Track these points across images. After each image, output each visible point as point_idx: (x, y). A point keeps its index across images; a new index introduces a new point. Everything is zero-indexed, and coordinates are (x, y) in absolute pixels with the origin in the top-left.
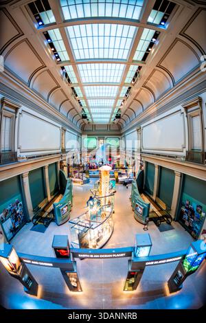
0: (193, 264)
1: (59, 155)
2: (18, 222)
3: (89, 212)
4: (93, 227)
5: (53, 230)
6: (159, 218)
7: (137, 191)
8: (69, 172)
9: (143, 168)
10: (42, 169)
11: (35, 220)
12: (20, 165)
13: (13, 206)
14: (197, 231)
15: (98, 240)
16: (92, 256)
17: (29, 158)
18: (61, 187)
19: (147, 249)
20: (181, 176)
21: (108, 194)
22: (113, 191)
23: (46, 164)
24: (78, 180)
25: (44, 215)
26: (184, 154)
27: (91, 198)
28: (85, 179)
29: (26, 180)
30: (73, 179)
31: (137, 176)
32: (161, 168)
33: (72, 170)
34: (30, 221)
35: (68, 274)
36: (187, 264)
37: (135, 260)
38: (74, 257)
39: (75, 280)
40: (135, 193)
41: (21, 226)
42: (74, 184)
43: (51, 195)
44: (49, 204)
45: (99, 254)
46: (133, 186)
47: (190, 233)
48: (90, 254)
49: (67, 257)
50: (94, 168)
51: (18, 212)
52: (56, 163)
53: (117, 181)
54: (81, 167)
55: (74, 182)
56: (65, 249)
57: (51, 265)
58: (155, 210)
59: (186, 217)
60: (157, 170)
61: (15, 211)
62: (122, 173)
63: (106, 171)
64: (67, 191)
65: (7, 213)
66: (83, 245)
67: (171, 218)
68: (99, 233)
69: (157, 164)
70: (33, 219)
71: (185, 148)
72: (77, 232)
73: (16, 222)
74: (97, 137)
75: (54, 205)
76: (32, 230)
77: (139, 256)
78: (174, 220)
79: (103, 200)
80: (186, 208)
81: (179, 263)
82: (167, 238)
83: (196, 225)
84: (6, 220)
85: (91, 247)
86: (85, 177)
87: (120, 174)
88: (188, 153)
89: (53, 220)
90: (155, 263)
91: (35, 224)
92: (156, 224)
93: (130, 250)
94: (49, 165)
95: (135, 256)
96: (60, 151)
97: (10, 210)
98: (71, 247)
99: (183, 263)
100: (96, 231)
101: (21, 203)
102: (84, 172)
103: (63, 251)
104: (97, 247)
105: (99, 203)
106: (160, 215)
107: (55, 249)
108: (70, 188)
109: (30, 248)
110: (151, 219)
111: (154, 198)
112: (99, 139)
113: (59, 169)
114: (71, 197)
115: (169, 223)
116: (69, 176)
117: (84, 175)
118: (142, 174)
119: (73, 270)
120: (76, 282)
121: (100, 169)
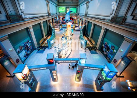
0: (107, 76)
1: (47, 17)
2: (29, 51)
3: (62, 43)
4: (64, 49)
5: (47, 51)
6: (91, 47)
7: (82, 34)
8: (53, 25)
9: (86, 24)
10: (40, 24)
11: (38, 48)
12: (26, 22)
13: (25, 44)
14: (110, 58)
15: (66, 55)
16: (63, 62)
17: (31, 18)
18: (50, 32)
19: (84, 60)
20: (105, 30)
21: (70, 35)
22: (72, 34)
23: (42, 21)
24: (57, 29)
25: (43, 45)
26: (110, 18)
27: (63, 37)
28: (60, 28)
29: (32, 30)
30: (55, 28)
31: (83, 28)
32: (95, 25)
33: (54, 24)
34: (36, 49)
35: (53, 72)
36: (104, 74)
37: (80, 65)
38: (55, 63)
39: (56, 75)
40: (81, 35)
41: (31, 52)
42: (56, 31)
43: (46, 36)
44: (45, 40)
45: (65, 61)
46: (81, 32)
47: (107, 58)
48: (62, 61)
49: (53, 63)
50: (64, 23)
51: (28, 46)
52: (46, 21)
53: (74, 29)
54: (59, 23)
55: (56, 30)
56: (52, 60)
57: (46, 68)
58: (90, 43)
59: (104, 49)
60: (93, 25)
61: (27, 46)
62: (77, 26)
63: (69, 25)
64: (53, 34)
65: (22, 48)
66: (60, 57)
67: (97, 49)
68: (66, 51)
69: (93, 22)
70: (37, 48)
71: (112, 14)
72: (57, 51)
73: (28, 51)
74: (66, 7)
75: (47, 41)
76: (37, 53)
77: (81, 63)
78: (98, 49)
79: (68, 38)
80: (105, 45)
81: (100, 72)
82: (94, 57)
83: (110, 55)
84: (21, 51)
85: (63, 57)
86: (60, 27)
87: (75, 26)
88: (113, 18)
89: (47, 47)
90: (88, 68)
91: (38, 50)
92: (89, 50)
93: (77, 60)
94: (43, 22)
95: (79, 63)
96: (48, 14)
97: (24, 46)
98: (55, 58)
99: (102, 72)
100: (65, 50)
101: (30, 41)
102: (60, 25)
103: (51, 60)
104: (65, 58)
105: (66, 39)
106: (91, 46)
107: (48, 60)
108: (54, 32)
109: (36, 62)
110: (87, 47)
111: (90, 38)
112: (67, 8)
113: (48, 24)
114: (55, 36)
115: (96, 51)
116: (53, 27)
117: (60, 26)
118: (85, 27)
119: (55, 69)
120: (56, 76)
121: (67, 24)
